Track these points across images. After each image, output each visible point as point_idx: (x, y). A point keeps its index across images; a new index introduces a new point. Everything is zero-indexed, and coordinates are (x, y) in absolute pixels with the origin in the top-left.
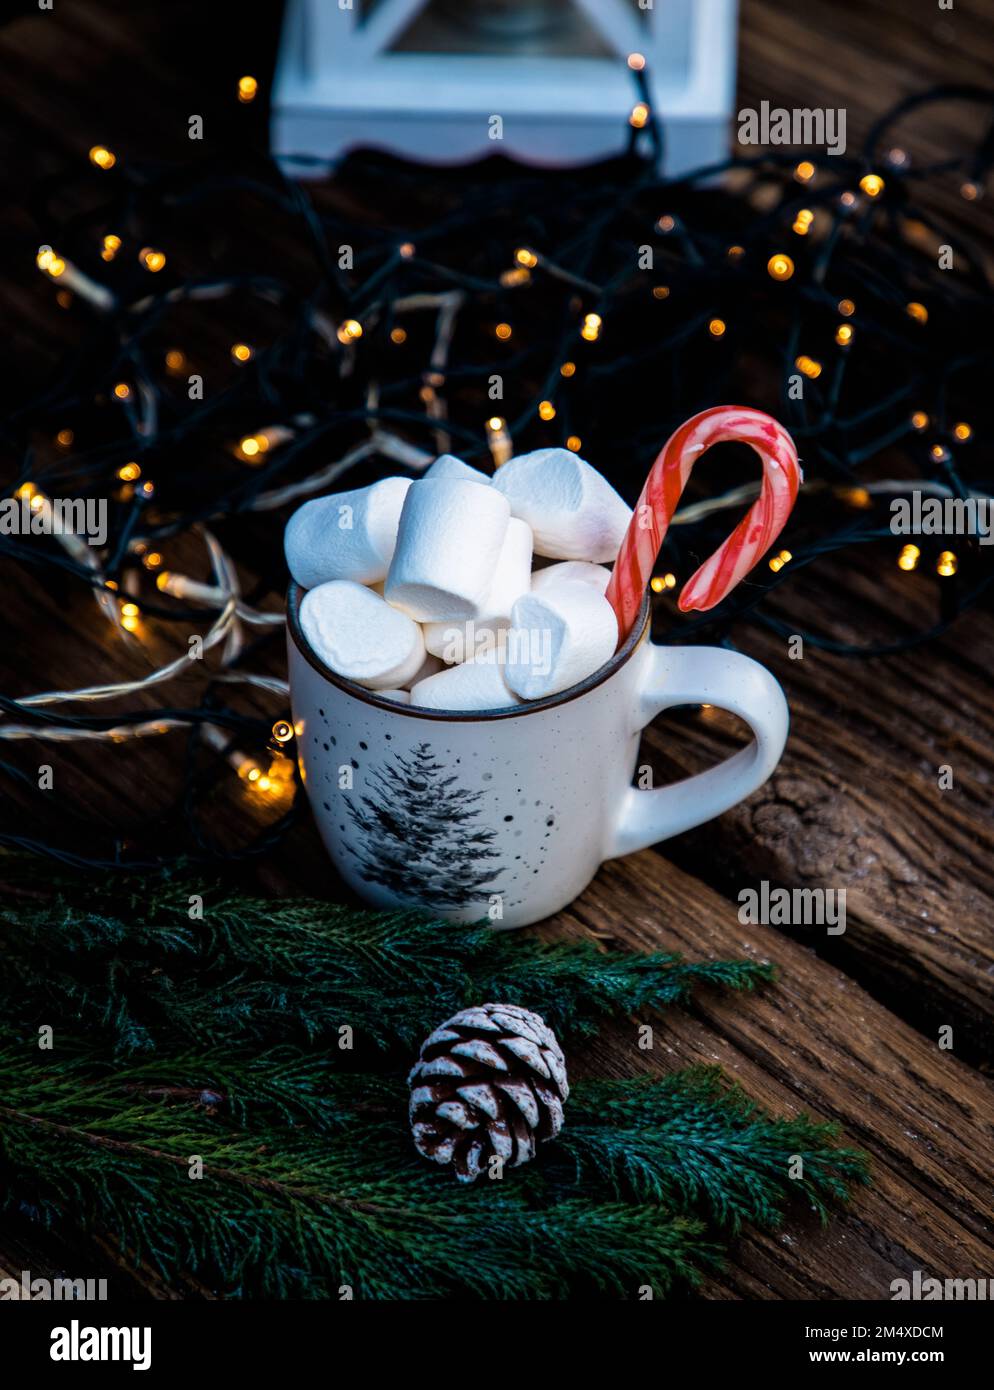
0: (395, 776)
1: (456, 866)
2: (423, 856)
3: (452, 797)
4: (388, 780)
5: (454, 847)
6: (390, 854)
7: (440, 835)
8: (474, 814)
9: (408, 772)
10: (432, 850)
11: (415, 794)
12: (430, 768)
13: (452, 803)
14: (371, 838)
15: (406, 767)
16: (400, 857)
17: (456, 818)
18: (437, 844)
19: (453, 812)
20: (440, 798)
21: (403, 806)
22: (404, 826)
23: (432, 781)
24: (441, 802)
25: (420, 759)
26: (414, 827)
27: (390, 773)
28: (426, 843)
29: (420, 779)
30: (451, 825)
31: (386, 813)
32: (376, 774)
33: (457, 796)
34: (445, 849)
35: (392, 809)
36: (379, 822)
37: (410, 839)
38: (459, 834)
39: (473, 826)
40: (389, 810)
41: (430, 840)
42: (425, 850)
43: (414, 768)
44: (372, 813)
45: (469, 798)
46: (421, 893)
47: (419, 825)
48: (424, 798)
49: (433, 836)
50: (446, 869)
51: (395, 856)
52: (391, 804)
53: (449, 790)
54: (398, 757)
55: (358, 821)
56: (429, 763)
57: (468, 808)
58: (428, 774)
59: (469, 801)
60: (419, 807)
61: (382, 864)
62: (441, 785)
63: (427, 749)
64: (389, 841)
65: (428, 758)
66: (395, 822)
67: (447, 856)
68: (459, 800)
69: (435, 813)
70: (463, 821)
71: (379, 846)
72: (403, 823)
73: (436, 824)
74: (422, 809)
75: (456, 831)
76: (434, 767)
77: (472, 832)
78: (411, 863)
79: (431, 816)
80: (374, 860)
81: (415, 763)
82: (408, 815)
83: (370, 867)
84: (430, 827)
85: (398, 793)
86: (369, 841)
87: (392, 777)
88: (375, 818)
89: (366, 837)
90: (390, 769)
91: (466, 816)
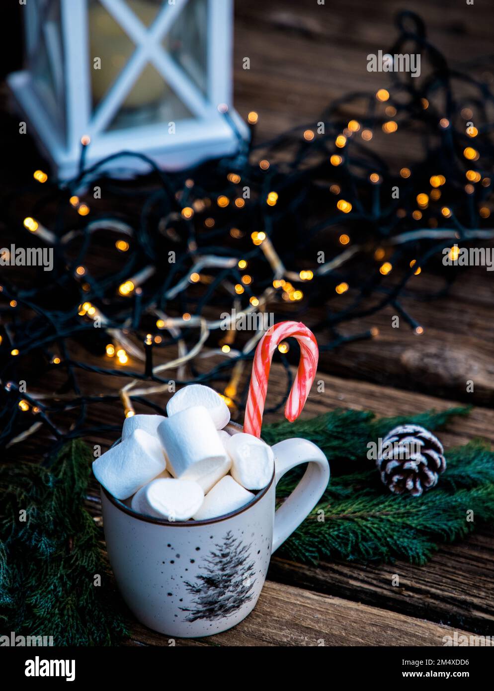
0: (215, 555)
1: (239, 589)
2: (226, 591)
3: (240, 552)
4: (210, 559)
5: (240, 578)
6: (210, 599)
7: (234, 575)
8: (248, 557)
9: (221, 550)
10: (231, 585)
11: (224, 560)
12: (231, 543)
13: (240, 556)
14: (201, 596)
15: (220, 548)
16: (215, 598)
17: (241, 563)
18: (233, 581)
19: (240, 560)
20: (235, 556)
21: (219, 570)
22: (219, 580)
23: (232, 549)
24: (236, 557)
25: (227, 541)
26: (224, 578)
27: (213, 556)
28: (228, 583)
29: (227, 551)
30: (240, 567)
31: (210, 578)
32: (206, 560)
33: (242, 551)
34: (237, 582)
35: (213, 574)
36: (206, 585)
37: (221, 585)
38: (242, 571)
39: (247, 563)
40: (211, 575)
41: (230, 581)
42: (227, 587)
43: (225, 546)
44: (202, 582)
45: (246, 549)
46: (223, 612)
47: (225, 575)
48: (229, 560)
49: (232, 578)
50: (236, 592)
51: (213, 598)
52: (212, 572)
53: (238, 551)
54: (217, 545)
55: (193, 591)
56: (231, 540)
57: (246, 555)
58: (230, 546)
59: (246, 551)
60: (226, 566)
61: (205, 607)
62: (236, 549)
63: (230, 534)
64: (212, 592)
65: (230, 538)
66: (215, 580)
67: (237, 585)
68: (243, 553)
69: (233, 565)
70: (244, 563)
71: (205, 598)
72: (218, 578)
73: (233, 570)
74: (228, 566)
75: (241, 570)
76: (233, 541)
77: (247, 567)
78: (221, 598)
79: (231, 568)
80: (201, 608)
81: (225, 544)
82: (221, 573)
83: (198, 612)
84: (231, 574)
85: (216, 564)
86: (199, 599)
87: (213, 557)
88: (204, 584)
89: (196, 597)
90: (213, 553)
91: (245, 560)
